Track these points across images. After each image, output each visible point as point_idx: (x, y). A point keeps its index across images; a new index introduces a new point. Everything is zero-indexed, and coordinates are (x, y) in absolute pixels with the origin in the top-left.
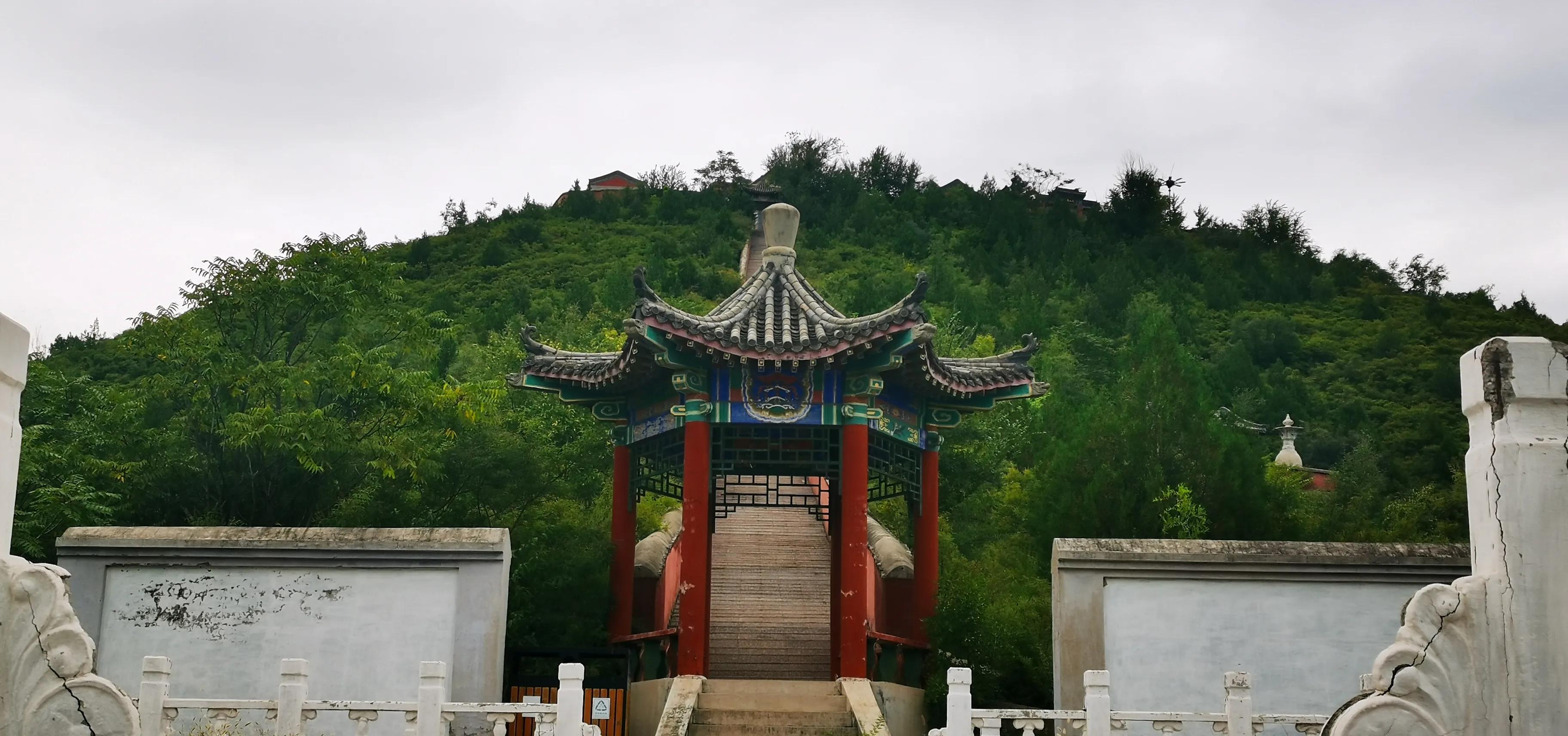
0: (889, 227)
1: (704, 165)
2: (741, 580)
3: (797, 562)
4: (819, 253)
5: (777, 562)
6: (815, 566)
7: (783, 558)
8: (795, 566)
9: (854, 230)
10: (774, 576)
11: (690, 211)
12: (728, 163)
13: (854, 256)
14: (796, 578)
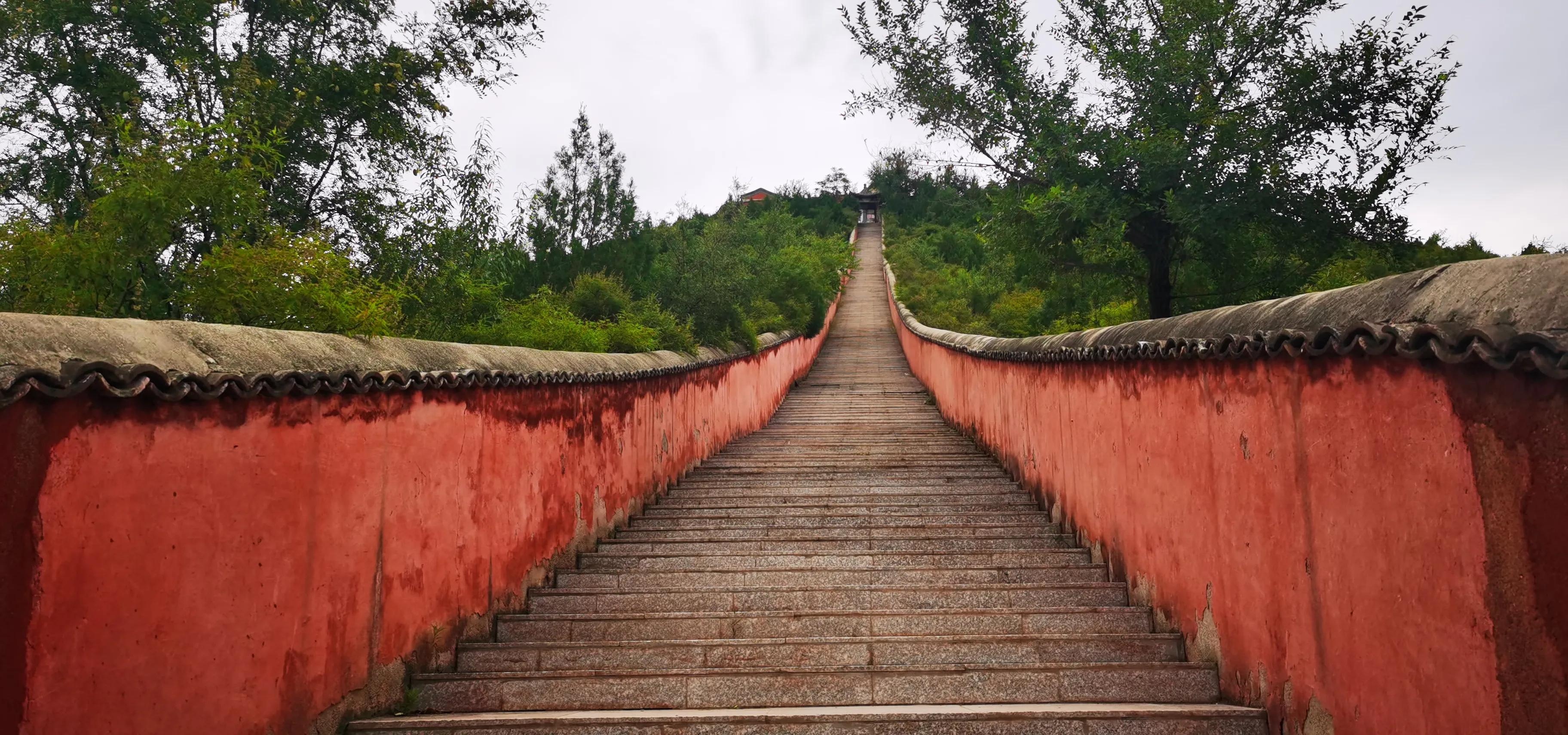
0: (961, 211)
1: (823, 178)
2: (785, 499)
3: (906, 457)
4: (909, 230)
5: (870, 457)
6: (942, 463)
7: (880, 451)
8: (903, 464)
9: (934, 214)
10: (859, 486)
11: (812, 209)
12: (840, 176)
13: (936, 232)
14: (908, 491)
